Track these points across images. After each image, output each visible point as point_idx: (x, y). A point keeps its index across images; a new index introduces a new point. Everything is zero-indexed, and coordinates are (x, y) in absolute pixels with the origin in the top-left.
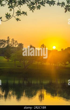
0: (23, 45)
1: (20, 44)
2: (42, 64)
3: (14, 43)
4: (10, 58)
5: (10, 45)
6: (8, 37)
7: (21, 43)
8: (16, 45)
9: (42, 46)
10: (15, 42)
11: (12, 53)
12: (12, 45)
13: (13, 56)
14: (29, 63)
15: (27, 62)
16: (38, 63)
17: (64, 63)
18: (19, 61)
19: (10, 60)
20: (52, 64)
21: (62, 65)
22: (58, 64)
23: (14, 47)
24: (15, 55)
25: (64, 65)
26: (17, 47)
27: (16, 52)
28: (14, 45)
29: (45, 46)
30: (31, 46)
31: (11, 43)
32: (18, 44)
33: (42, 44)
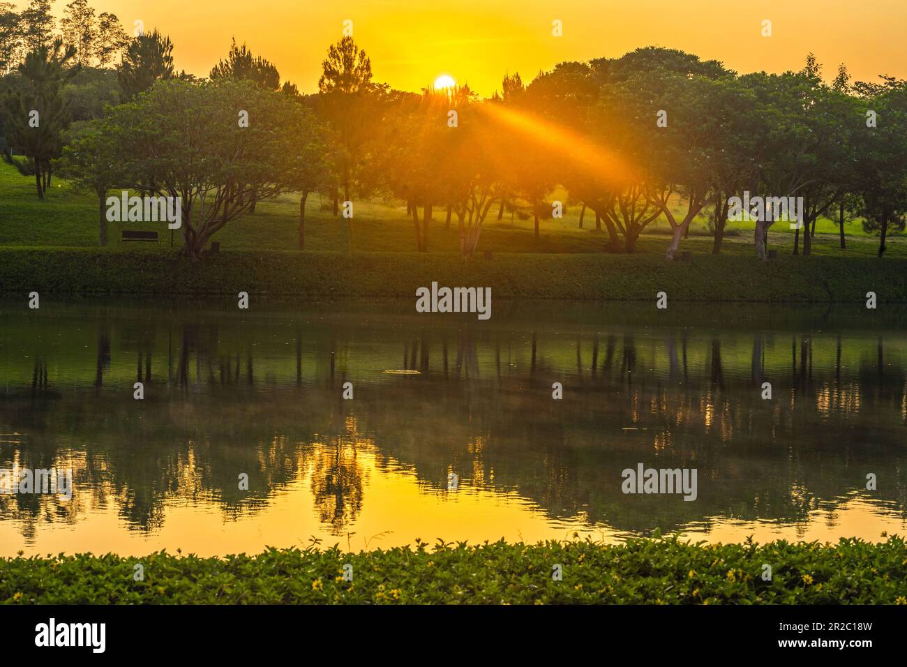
0: (169, 45)
1: (141, 37)
2: (336, 209)
3: (87, 37)
4: (58, 166)
5: (51, 51)
8: (107, 50)
9: (333, 52)
10: (95, 28)
11: (76, 118)
12: (71, 52)
13: (87, 141)
14: (224, 201)
15: (207, 199)
16: (307, 202)
17: (525, 203)
18: (135, 188)
19: (59, 184)
20: (423, 209)
21: (507, 218)
22: (475, 209)
23: (94, 66)
24: (99, 140)
25: (528, 212)
26: (117, 66)
27: (109, 108)
28: (88, 54)
29: (359, 52)
30: (241, 55)
31: (65, 34)
32: (123, 44)
33: (340, 40)
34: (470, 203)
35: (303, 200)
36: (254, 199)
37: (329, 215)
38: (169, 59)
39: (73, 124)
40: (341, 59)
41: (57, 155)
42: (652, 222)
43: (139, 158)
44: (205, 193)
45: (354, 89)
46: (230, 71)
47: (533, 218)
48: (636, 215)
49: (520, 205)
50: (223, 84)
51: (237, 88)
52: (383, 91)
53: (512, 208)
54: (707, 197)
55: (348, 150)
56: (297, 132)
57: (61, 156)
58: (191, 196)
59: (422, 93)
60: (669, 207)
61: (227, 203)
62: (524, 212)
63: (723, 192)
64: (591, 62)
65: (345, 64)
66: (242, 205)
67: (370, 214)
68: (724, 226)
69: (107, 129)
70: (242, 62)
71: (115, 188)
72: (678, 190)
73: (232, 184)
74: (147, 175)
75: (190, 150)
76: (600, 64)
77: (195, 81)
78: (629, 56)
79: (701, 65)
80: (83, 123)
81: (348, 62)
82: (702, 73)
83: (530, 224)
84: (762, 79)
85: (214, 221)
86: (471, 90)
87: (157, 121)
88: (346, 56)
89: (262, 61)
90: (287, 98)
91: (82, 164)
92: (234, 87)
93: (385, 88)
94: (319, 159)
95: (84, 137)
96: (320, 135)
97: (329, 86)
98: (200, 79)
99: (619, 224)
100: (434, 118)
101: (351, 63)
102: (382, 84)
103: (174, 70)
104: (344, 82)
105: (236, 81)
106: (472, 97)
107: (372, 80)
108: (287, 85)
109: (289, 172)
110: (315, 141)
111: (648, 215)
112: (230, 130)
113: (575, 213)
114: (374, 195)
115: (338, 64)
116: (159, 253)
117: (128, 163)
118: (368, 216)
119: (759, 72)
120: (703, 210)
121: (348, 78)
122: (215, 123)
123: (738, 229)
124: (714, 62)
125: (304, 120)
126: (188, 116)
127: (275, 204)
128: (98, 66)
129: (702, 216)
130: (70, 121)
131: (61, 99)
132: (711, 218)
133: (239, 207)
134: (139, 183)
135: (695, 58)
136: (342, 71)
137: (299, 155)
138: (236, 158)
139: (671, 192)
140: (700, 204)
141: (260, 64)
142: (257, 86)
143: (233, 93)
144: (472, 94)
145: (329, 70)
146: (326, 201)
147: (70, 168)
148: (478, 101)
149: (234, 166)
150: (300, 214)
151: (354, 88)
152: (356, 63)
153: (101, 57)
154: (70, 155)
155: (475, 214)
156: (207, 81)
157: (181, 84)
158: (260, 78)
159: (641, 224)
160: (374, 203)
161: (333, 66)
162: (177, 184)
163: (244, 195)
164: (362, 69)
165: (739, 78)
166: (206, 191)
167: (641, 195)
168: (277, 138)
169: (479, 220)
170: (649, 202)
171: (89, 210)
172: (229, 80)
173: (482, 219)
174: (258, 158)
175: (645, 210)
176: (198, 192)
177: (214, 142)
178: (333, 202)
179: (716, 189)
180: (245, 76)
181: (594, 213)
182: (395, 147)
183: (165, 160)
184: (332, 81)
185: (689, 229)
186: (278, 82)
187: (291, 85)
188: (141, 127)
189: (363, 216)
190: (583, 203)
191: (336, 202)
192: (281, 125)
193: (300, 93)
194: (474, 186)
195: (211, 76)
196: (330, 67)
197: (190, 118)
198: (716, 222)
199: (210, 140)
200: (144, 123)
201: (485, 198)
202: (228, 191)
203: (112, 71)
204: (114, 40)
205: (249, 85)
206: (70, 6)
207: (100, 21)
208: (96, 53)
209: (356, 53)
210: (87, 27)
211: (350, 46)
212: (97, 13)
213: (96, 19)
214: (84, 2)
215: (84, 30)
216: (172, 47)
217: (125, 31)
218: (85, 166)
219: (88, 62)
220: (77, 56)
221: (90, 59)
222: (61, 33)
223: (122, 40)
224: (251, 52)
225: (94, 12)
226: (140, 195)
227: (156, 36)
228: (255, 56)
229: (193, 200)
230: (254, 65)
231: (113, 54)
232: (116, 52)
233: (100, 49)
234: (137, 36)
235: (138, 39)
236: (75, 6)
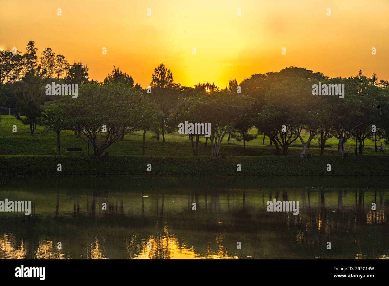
0: (86, 69)
1: (75, 65)
2: (158, 137)
3: (52, 65)
4: (39, 121)
5: (36, 71)
6: (31, 43)
7: (78, 62)
8: (60, 71)
9: (156, 71)
10: (55, 61)
11: (47, 100)
12: (45, 72)
13: (52, 110)
15: (103, 134)
16: (146, 135)
17: (239, 134)
18: (72, 130)
19: (40, 128)
20: (196, 137)
21: (232, 140)
22: (218, 137)
24: (57, 110)
25: (241, 138)
26: (64, 77)
28: (52, 73)
29: (167, 70)
30: (117, 72)
31: (42, 64)
32: (67, 68)
33: (159, 65)
34: (216, 134)
35: (144, 134)
36: (123, 134)
37: (155, 140)
38: (87, 74)
39: (46, 103)
40: (160, 74)
41: (39, 116)
42: (294, 142)
43: (74, 117)
45: (165, 86)
46: (113, 79)
47: (243, 141)
48: (287, 139)
49: (237, 135)
50: (109, 85)
51: (116, 86)
52: (178, 87)
53: (233, 136)
54: (317, 131)
55: (163, 112)
56: (142, 105)
57: (41, 116)
58: (96, 133)
59: (195, 87)
60: (301, 135)
61: (112, 135)
62: (239, 138)
63: (324, 128)
64: (266, 74)
65: (161, 76)
66: (118, 136)
67: (173, 140)
68: (325, 143)
69: (60, 105)
70: (118, 76)
71: (64, 130)
72: (305, 128)
73: (114, 127)
74: (77, 124)
75: (96, 113)
76: (270, 74)
77: (98, 83)
78: (283, 71)
79: (314, 74)
80: (50, 102)
81: (163, 75)
82: (314, 78)
83: (241, 143)
84: (340, 80)
85: (107, 143)
86: (216, 86)
87: (81, 101)
88: (162, 72)
89: (126, 75)
90: (137, 90)
91: (49, 120)
92: (114, 86)
93: (179, 85)
94: (151, 116)
95: (50, 108)
96: (151, 106)
97: (155, 85)
98: (100, 83)
99: (280, 142)
100: (199, 98)
102: (178, 84)
103: (89, 79)
104: (161, 83)
105: (115, 84)
106: (216, 89)
107: (173, 82)
108: (137, 85)
109: (138, 122)
110: (149, 109)
111: (292, 139)
112: (113, 104)
113: (261, 138)
114: (174, 131)
115: (159, 76)
116: (83, 158)
117: (69, 119)
118: (172, 141)
119: (339, 77)
120: (316, 136)
121: (163, 82)
122: (106, 102)
123: (331, 144)
124: (319, 73)
125: (144, 100)
126: (95, 99)
127: (132, 136)
128: (56, 77)
129: (315, 139)
130: (44, 101)
131: (40, 92)
132: (319, 140)
133: (117, 137)
134: (74, 128)
135: (311, 71)
136: (160, 79)
137: (142, 115)
138: (116, 116)
139: (302, 129)
140: (314, 134)
141: (125, 76)
142: (124, 86)
143: (114, 89)
144: (216, 88)
145: (155, 78)
146: (154, 134)
147: (44, 122)
148: (219, 91)
149: (115, 120)
150: (143, 140)
151: (166, 86)
152: (166, 75)
153: (58, 74)
154: (44, 116)
155: (218, 139)
156: (103, 83)
157: (92, 85)
158: (125, 82)
159: (289, 143)
160: (174, 135)
161: (156, 77)
162: (90, 128)
163: (119, 132)
164: (169, 78)
165: (330, 80)
166: (103, 130)
167: (289, 130)
168: (133, 108)
169: (220, 141)
170: (292, 133)
171: (53, 139)
172: (112, 83)
173: (221, 141)
174: (125, 116)
175: (291, 136)
176: (99, 131)
177: (106, 110)
178: (157, 135)
179: (321, 127)
180: (119, 81)
181: (269, 138)
182: (183, 111)
183: (85, 117)
184: (156, 83)
185: (310, 144)
186: (133, 84)
187: (139, 85)
188: (74, 104)
189: (171, 140)
190: (264, 134)
191: (158, 135)
192: (134, 102)
193: (143, 88)
194: (217, 127)
195: (104, 82)
196: (155, 77)
197: (96, 100)
198: (321, 141)
199: (104, 109)
200: (76, 102)
201: (222, 133)
202: (112, 130)
203: (62, 79)
204: (63, 66)
205: (121, 85)
206: (44, 52)
207: (57, 58)
208: (55, 72)
209: (166, 71)
210: (52, 61)
211: (164, 68)
212: (56, 55)
213: (55, 57)
214: (50, 50)
215: (50, 62)
216: (88, 69)
217: (68, 63)
218: (51, 121)
219: (52, 76)
220: (48, 73)
221: (53, 75)
222: (41, 63)
223: (66, 66)
224: (121, 71)
225: (55, 55)
226: (74, 132)
227: (81, 65)
228: (123, 73)
229: (97, 135)
230: (123, 77)
231: (63, 72)
232: (64, 72)
233: (57, 70)
234: (73, 64)
235: (73, 66)
236: (46, 52)
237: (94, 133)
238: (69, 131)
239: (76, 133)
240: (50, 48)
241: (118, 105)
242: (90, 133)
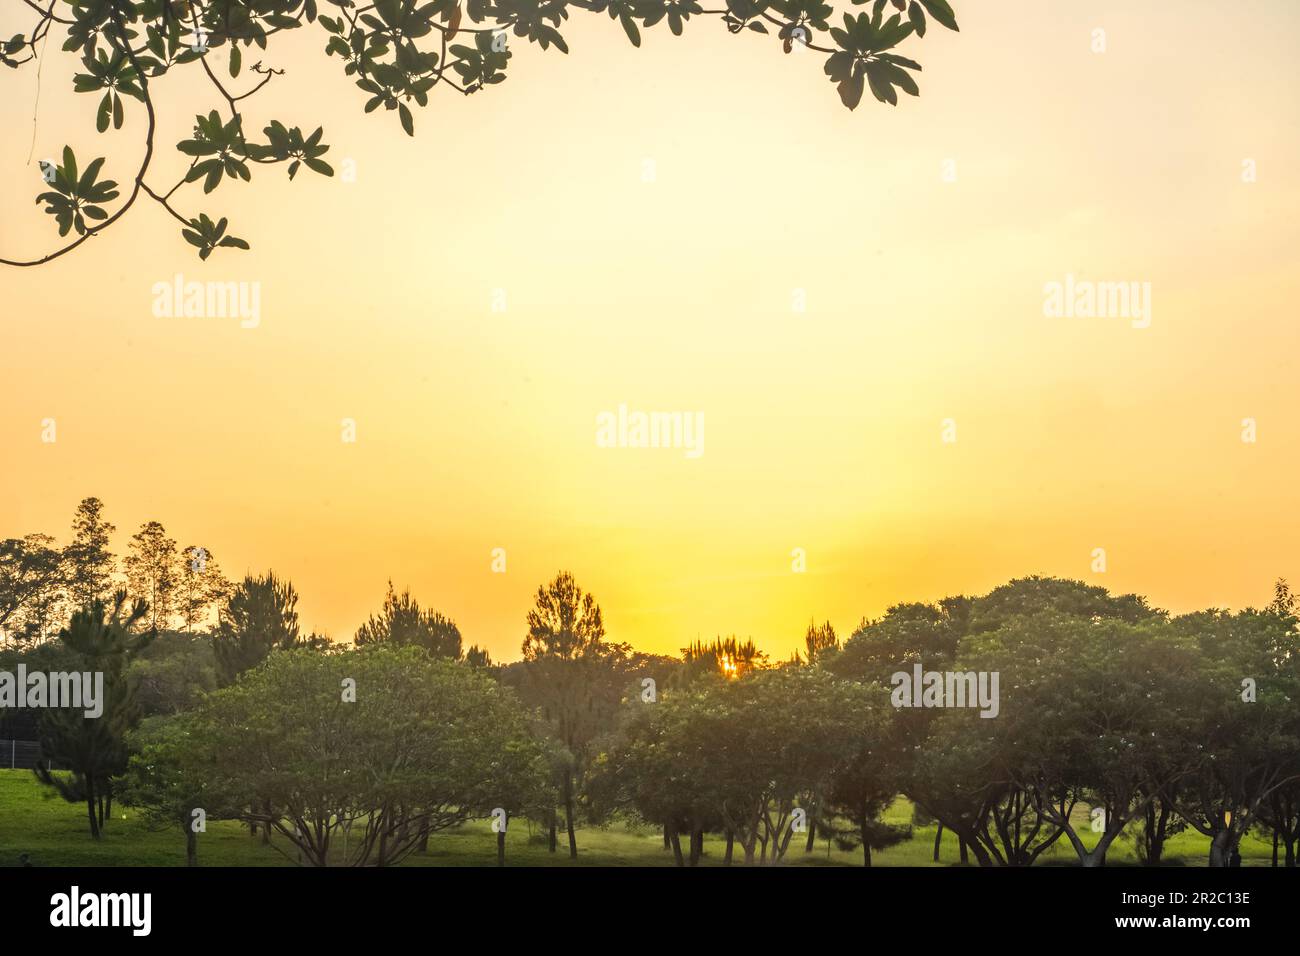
0: (291, 595)
1: (248, 583)
2: (552, 841)
3: (165, 585)
4: (123, 786)
5: (110, 608)
6: (91, 506)
7: (259, 575)
8: (196, 603)
9: (543, 602)
10: (177, 570)
11: (149, 711)
12: (141, 610)
13: (167, 747)
14: (379, 835)
15: (353, 831)
16: (509, 833)
17: (848, 825)
18: (241, 819)
19: (123, 814)
20: (689, 838)
21: (821, 848)
23: (176, 629)
24: (185, 745)
25: (853, 839)
26: (211, 627)
27: (199, 695)
28: (167, 611)
29: (583, 597)
30: (402, 607)
31: (131, 580)
32: (220, 595)
33: (554, 579)
34: (762, 825)
35: (502, 830)
36: (425, 831)
37: (543, 851)
38: (292, 617)
39: (145, 721)
40: (555, 609)
41: (121, 768)
42: (1049, 849)
43: (246, 771)
44: (350, 824)
45: (576, 655)
46: (386, 632)
47: (861, 848)
48: (1023, 838)
49: (841, 828)
50: (375, 653)
51: (397, 658)
52: (621, 655)
53: (827, 833)
54: (1131, 808)
55: (571, 749)
56: (491, 724)
57: (127, 771)
58: (328, 828)
59: (681, 656)
60: (1072, 823)
61: (384, 837)
62: (847, 838)
63: (1156, 798)
64: (941, 603)
65: (562, 618)
66: (407, 839)
67: (605, 849)
68: (1160, 852)
69: (198, 728)
70: (404, 620)
72: (1087, 796)
73: (391, 808)
74: (259, 798)
75: (326, 756)
76: (957, 605)
77: (333, 648)
78: (1000, 593)
79: (1111, 602)
80: (160, 718)
81: (567, 612)
82: (1114, 614)
83: (856, 858)
84: (1208, 621)
86: (757, 650)
87: (273, 713)
88: (563, 605)
89: (434, 616)
90: (474, 671)
91: (158, 782)
92: (392, 658)
93: (624, 649)
94: (525, 765)
95: (162, 741)
96: (527, 728)
97: (539, 651)
98: (340, 646)
99: (996, 852)
100: (701, 696)
101: (572, 614)
102: (621, 643)
103: (300, 634)
104: (561, 644)
105: (394, 649)
106: (760, 661)
107: (603, 640)
108: (474, 653)
109: (479, 786)
110: (519, 737)
111: (1041, 838)
112: (387, 724)
113: (926, 838)
114: (611, 817)
115: (551, 617)
117: (230, 781)
118: (605, 852)
119: (1203, 610)
120: (1126, 828)
121: (567, 638)
122: (363, 714)
123: (1183, 856)
124: (1132, 598)
125: (501, 705)
126: (323, 705)
127: (458, 836)
128: (181, 628)
129: (1125, 836)
130: (139, 715)
131: (125, 683)
132: (1140, 839)
133: (403, 844)
134: (249, 811)
135: (1102, 592)
136: (557, 627)
137: (495, 759)
138: (398, 767)
139: (1075, 801)
140: (1122, 818)
141: (431, 620)
142: (427, 655)
143: (391, 668)
144: (759, 655)
145: (538, 626)
146: (537, 829)
147: (141, 790)
148: (769, 666)
149: (395, 781)
150: (497, 852)
151: (576, 653)
152: (579, 614)
153: (186, 615)
154: (141, 770)
155: (770, 843)
156: (351, 648)
157: (311, 655)
158: (431, 643)
159: (1031, 852)
160: (612, 831)
161: (543, 620)
162: (307, 810)
163: (410, 824)
164: (589, 624)
165: (1173, 622)
166: (352, 820)
167: (1029, 807)
168: (460, 734)
169: (778, 853)
170: (1041, 818)
171: (169, 855)
172: (385, 646)
173: (782, 850)
174: (430, 766)
175: (1036, 830)
176: (339, 822)
177: (363, 744)
178: (548, 831)
179: (1146, 794)
180: (409, 640)
181: (956, 836)
182: (643, 743)
183: (287, 773)
184: (542, 643)
185: (1107, 858)
186: (459, 648)
187: (480, 651)
188: (250, 724)
189: (598, 852)
190: (937, 821)
191: (553, 831)
192: (465, 714)
193: (495, 663)
194: (767, 802)
195: (356, 641)
196: (539, 622)
197: (325, 708)
198: (1147, 845)
199: (357, 740)
200: (254, 717)
201: (784, 821)
202: (385, 819)
203: (204, 636)
204: (206, 588)
205: (415, 654)
206: (139, 538)
207: (185, 560)
208: (179, 609)
209: (578, 599)
210: (165, 569)
211: (569, 588)
212: (180, 547)
213: (179, 557)
214: (159, 531)
215: (160, 573)
216: (296, 598)
217: (222, 574)
218: (164, 787)
219: (166, 623)
220: (150, 614)
221: (170, 619)
222: (125, 578)
223: (218, 588)
224: (418, 603)
225: (175, 546)
226: (249, 829)
227: (271, 583)
228: (423, 608)
229: (331, 835)
230: (423, 623)
231: (204, 609)
232: (209, 607)
233: (185, 602)
234: (243, 581)
235: (243, 586)
236: (146, 537)
237: (319, 830)
238: (229, 822)
239: (254, 829)
240: (158, 522)
241: (407, 724)
242: (305, 830)
